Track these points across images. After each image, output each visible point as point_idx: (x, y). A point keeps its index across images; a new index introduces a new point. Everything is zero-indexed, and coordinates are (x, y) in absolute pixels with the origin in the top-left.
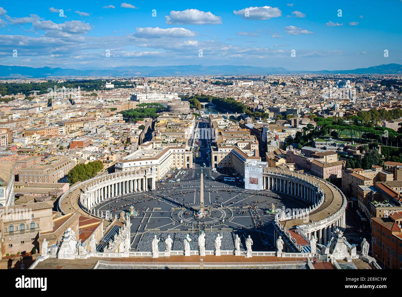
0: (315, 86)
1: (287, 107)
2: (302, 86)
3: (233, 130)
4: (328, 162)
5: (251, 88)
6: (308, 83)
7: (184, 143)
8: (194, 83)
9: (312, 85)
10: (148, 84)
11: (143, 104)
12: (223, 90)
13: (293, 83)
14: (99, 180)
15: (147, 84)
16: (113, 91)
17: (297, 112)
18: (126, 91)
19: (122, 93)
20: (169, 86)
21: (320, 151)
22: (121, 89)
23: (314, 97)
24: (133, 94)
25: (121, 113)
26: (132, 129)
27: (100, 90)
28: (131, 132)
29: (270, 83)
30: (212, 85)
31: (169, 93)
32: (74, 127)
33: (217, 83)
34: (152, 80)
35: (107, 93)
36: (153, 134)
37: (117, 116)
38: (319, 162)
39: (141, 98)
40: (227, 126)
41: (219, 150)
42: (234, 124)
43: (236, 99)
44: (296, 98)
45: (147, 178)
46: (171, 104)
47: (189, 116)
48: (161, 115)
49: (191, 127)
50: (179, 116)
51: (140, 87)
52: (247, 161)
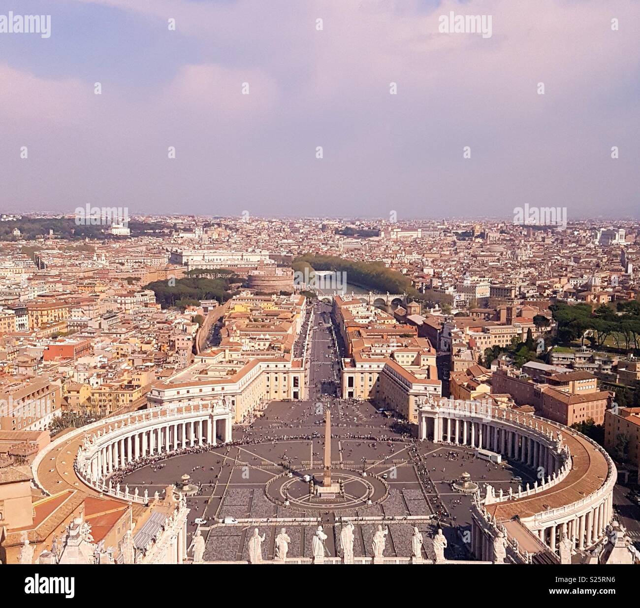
0: (549, 241)
1: (491, 282)
2: (523, 241)
3: (383, 327)
4: (576, 392)
5: (417, 243)
6: (534, 234)
7: (287, 351)
8: (301, 231)
9: (544, 239)
10: (205, 229)
11: (196, 269)
12: (359, 246)
13: (504, 234)
14: (116, 425)
15: (201, 229)
16: (129, 243)
17: (511, 293)
18: (158, 244)
19: (149, 248)
20: (249, 236)
21: (562, 370)
22: (146, 240)
23: (548, 264)
24: (174, 250)
25: (151, 286)
26: (176, 321)
27: (99, 239)
28: (176, 327)
29: (456, 234)
30: (338, 237)
31: (250, 250)
32: (50, 316)
33: (347, 233)
34: (213, 222)
35: (116, 245)
36: (223, 331)
37: (142, 295)
38: (560, 392)
39: (190, 258)
40: (371, 318)
41: (358, 365)
42: (384, 315)
43: (387, 266)
44: (509, 265)
45: (215, 418)
46: (256, 273)
47: (295, 298)
48: (235, 294)
49: (300, 320)
50: (274, 297)
51: (187, 236)
52: (414, 387)
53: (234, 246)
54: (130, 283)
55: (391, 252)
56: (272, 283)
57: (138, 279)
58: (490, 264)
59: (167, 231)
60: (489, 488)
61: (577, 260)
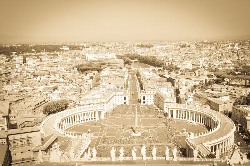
0: (212, 48)
1: (192, 63)
2: (203, 48)
3: (155, 79)
4: (222, 100)
5: (166, 49)
6: (207, 46)
7: (122, 88)
8: (126, 46)
9: (210, 47)
10: (93, 47)
11: (91, 61)
12: (146, 51)
13: (197, 46)
16: (69, 53)
17: (199, 66)
18: (78, 52)
21: (217, 93)
22: (74, 51)
24: (83, 54)
25: (76, 67)
26: (85, 78)
27: (59, 51)
28: (84, 80)
29: (180, 46)
30: (138, 48)
31: (108, 53)
33: (142, 46)
34: (96, 44)
35: (65, 53)
36: (100, 81)
37: (73, 70)
38: (217, 100)
39: (88, 57)
40: (151, 76)
41: (146, 92)
42: (155, 75)
43: (156, 57)
44: (199, 57)
45: (98, 111)
46: (111, 61)
47: (124, 69)
48: (104, 69)
49: (126, 77)
50: (117, 69)
51: (88, 49)
52: (166, 100)
53: (103, 52)
54: (69, 66)
55: (157, 53)
56: (116, 64)
57: (72, 65)
58: (192, 56)
59: (81, 48)
60: (192, 133)
61: (222, 54)
